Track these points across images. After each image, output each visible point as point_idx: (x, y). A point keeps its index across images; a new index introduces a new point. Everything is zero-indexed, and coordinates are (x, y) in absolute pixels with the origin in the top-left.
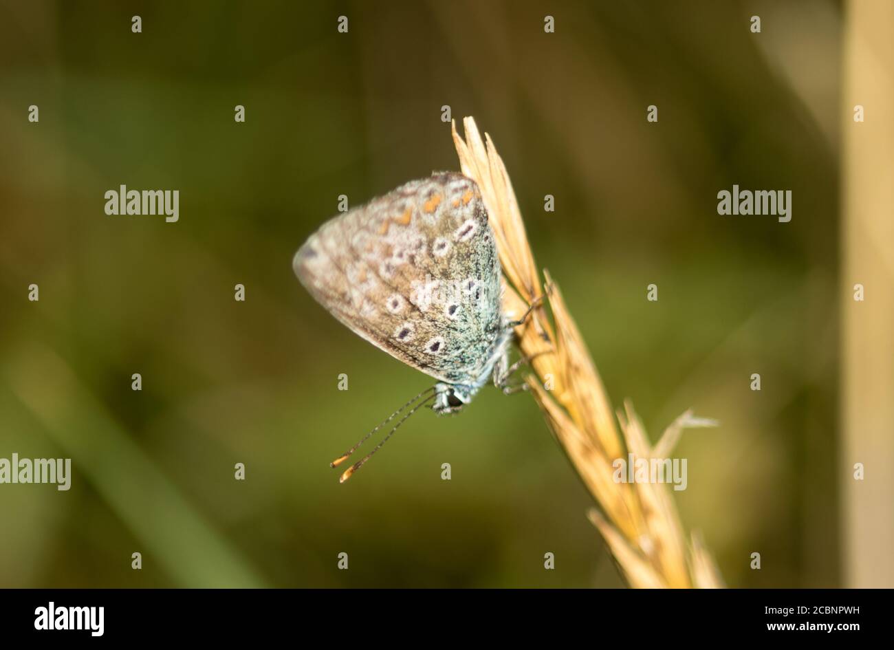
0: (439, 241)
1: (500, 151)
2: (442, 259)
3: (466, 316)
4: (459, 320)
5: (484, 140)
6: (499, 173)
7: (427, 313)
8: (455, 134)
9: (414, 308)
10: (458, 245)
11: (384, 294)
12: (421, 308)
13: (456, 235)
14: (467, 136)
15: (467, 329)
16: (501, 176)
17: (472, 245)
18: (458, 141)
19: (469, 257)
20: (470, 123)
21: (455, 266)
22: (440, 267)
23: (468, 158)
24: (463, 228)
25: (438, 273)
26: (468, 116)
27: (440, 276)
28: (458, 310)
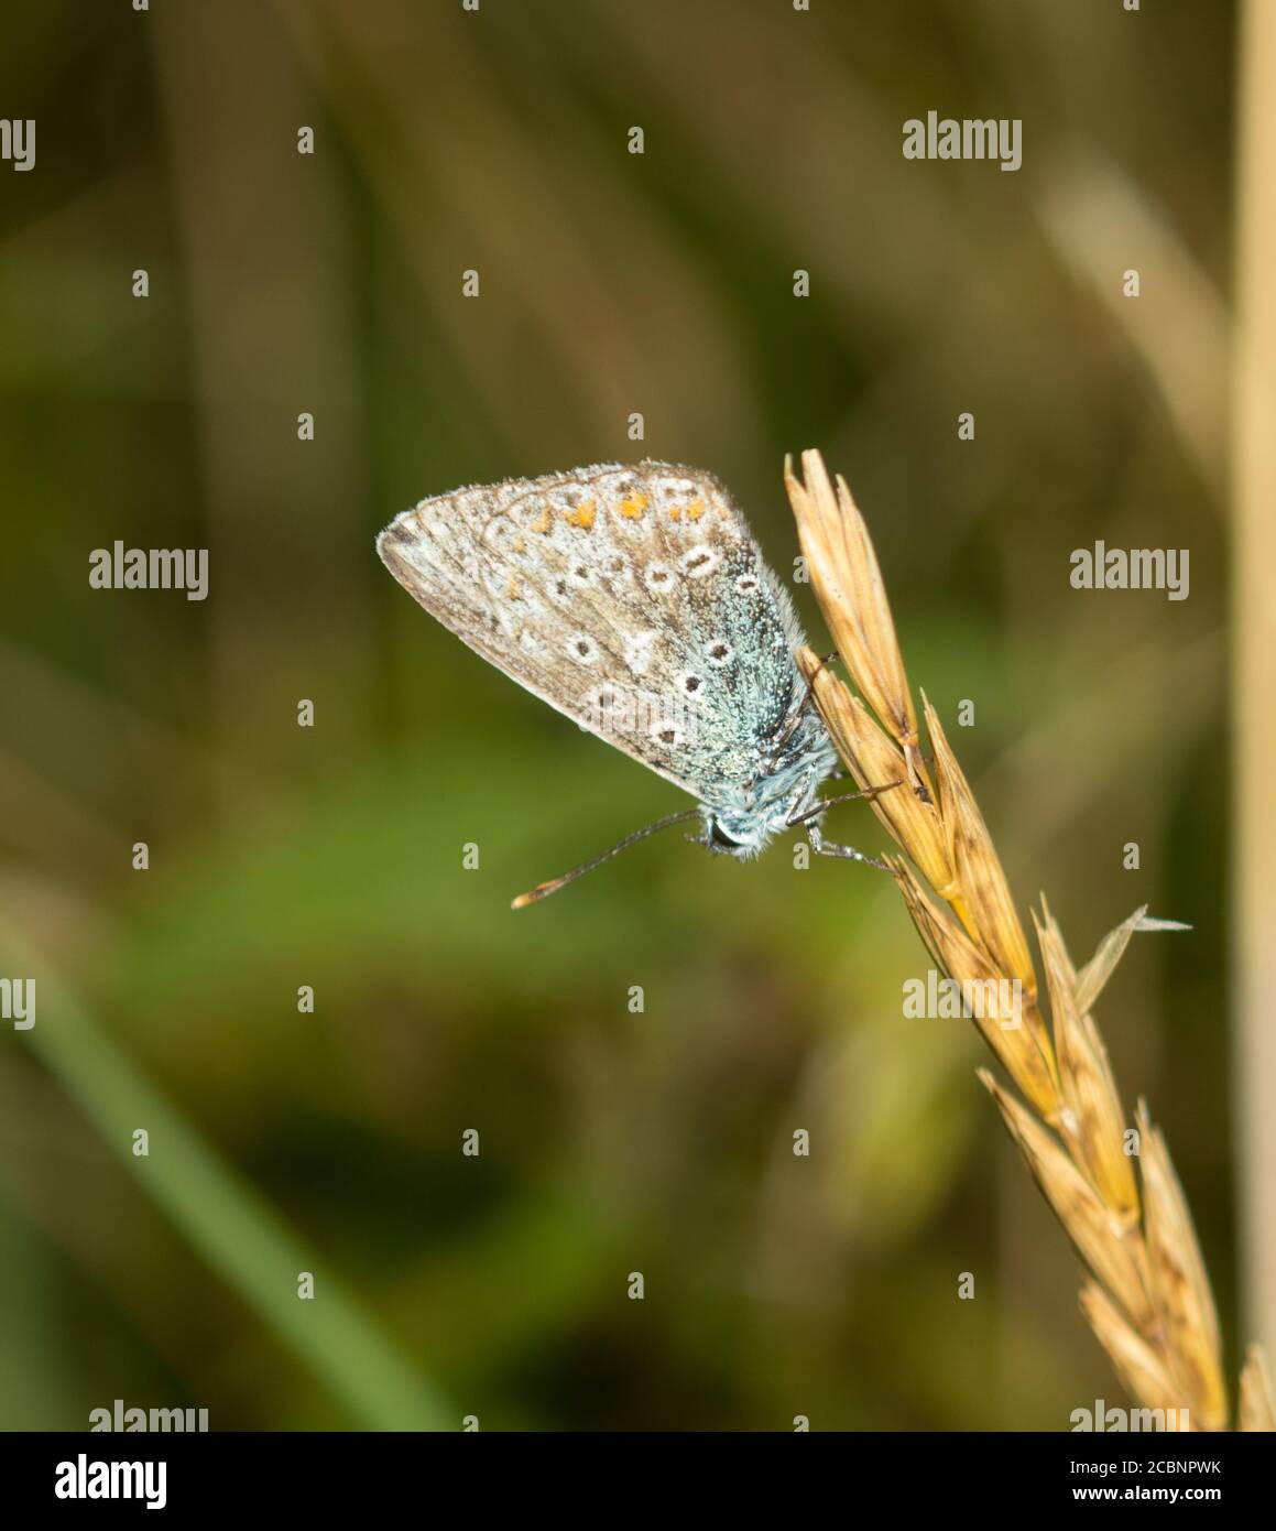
0: (656, 566)
1: (860, 503)
2: (664, 599)
3: (717, 701)
4: (705, 704)
5: (834, 485)
6: (858, 539)
7: (644, 678)
8: (789, 477)
9: (620, 663)
10: (688, 581)
11: (561, 629)
12: (632, 667)
13: (682, 564)
14: (807, 478)
15: (720, 721)
16: (860, 543)
17: (712, 587)
18: (795, 489)
19: (707, 604)
20: (812, 459)
21: (687, 615)
22: (662, 609)
23: (809, 514)
24: (693, 555)
25: (659, 618)
26: (810, 448)
27: (662, 624)
28: (702, 687)
